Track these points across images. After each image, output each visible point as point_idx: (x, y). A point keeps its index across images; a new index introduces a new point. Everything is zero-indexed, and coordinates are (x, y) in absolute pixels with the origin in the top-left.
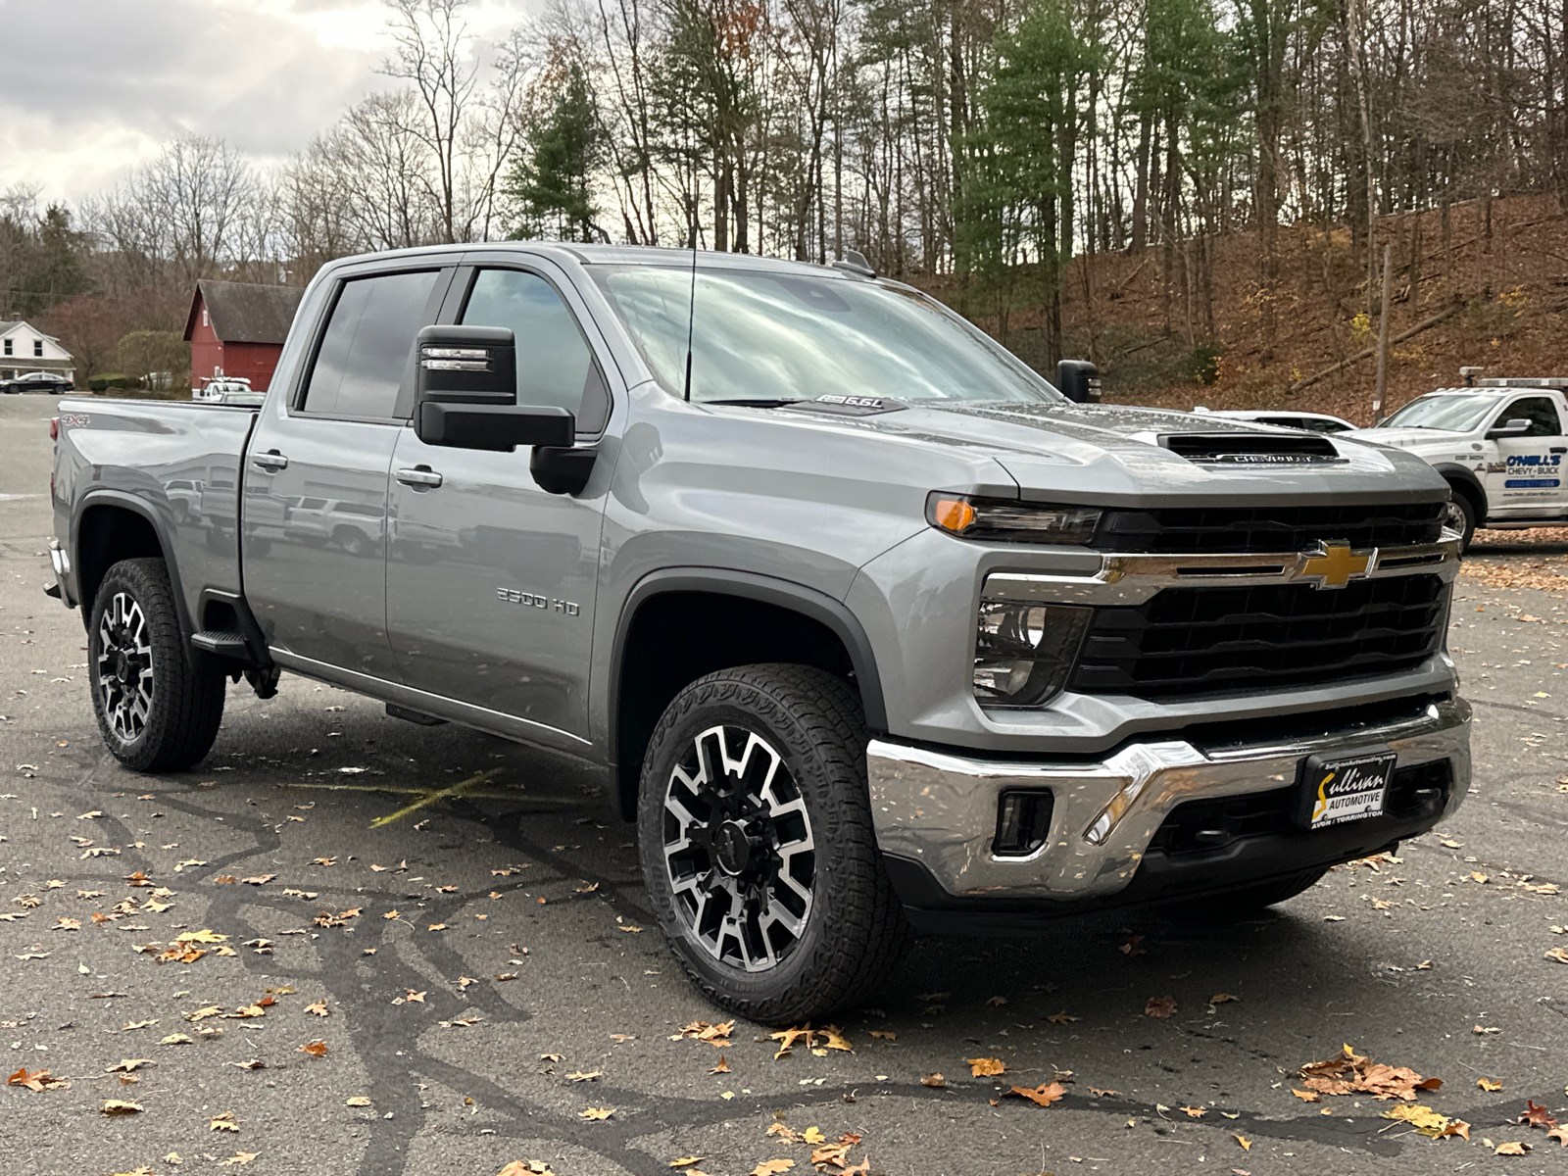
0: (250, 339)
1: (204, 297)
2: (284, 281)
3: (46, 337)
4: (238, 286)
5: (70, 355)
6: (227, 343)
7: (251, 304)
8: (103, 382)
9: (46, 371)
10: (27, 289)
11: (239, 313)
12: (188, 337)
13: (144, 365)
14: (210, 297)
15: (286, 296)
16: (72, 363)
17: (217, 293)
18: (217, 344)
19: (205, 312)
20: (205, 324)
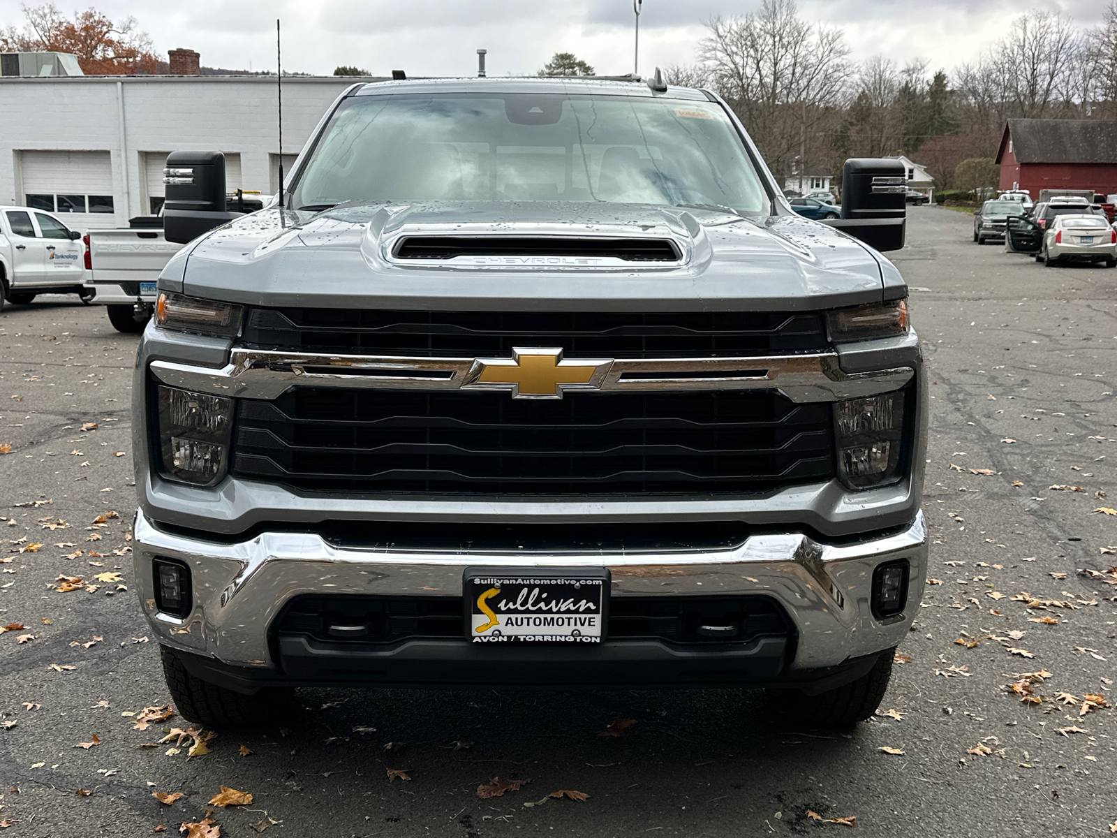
0: (1041, 160)
1: (1011, 131)
2: (1090, 114)
3: (916, 165)
4: (1036, 122)
5: (932, 178)
6: (1023, 165)
7: (1044, 134)
8: (943, 196)
9: (915, 190)
10: (913, 133)
11: (1035, 142)
12: (998, 161)
13: (972, 182)
14: (1015, 131)
15: (1073, 127)
16: (933, 183)
17: (1019, 129)
18: (1016, 166)
19: (1011, 142)
20: (1010, 151)
